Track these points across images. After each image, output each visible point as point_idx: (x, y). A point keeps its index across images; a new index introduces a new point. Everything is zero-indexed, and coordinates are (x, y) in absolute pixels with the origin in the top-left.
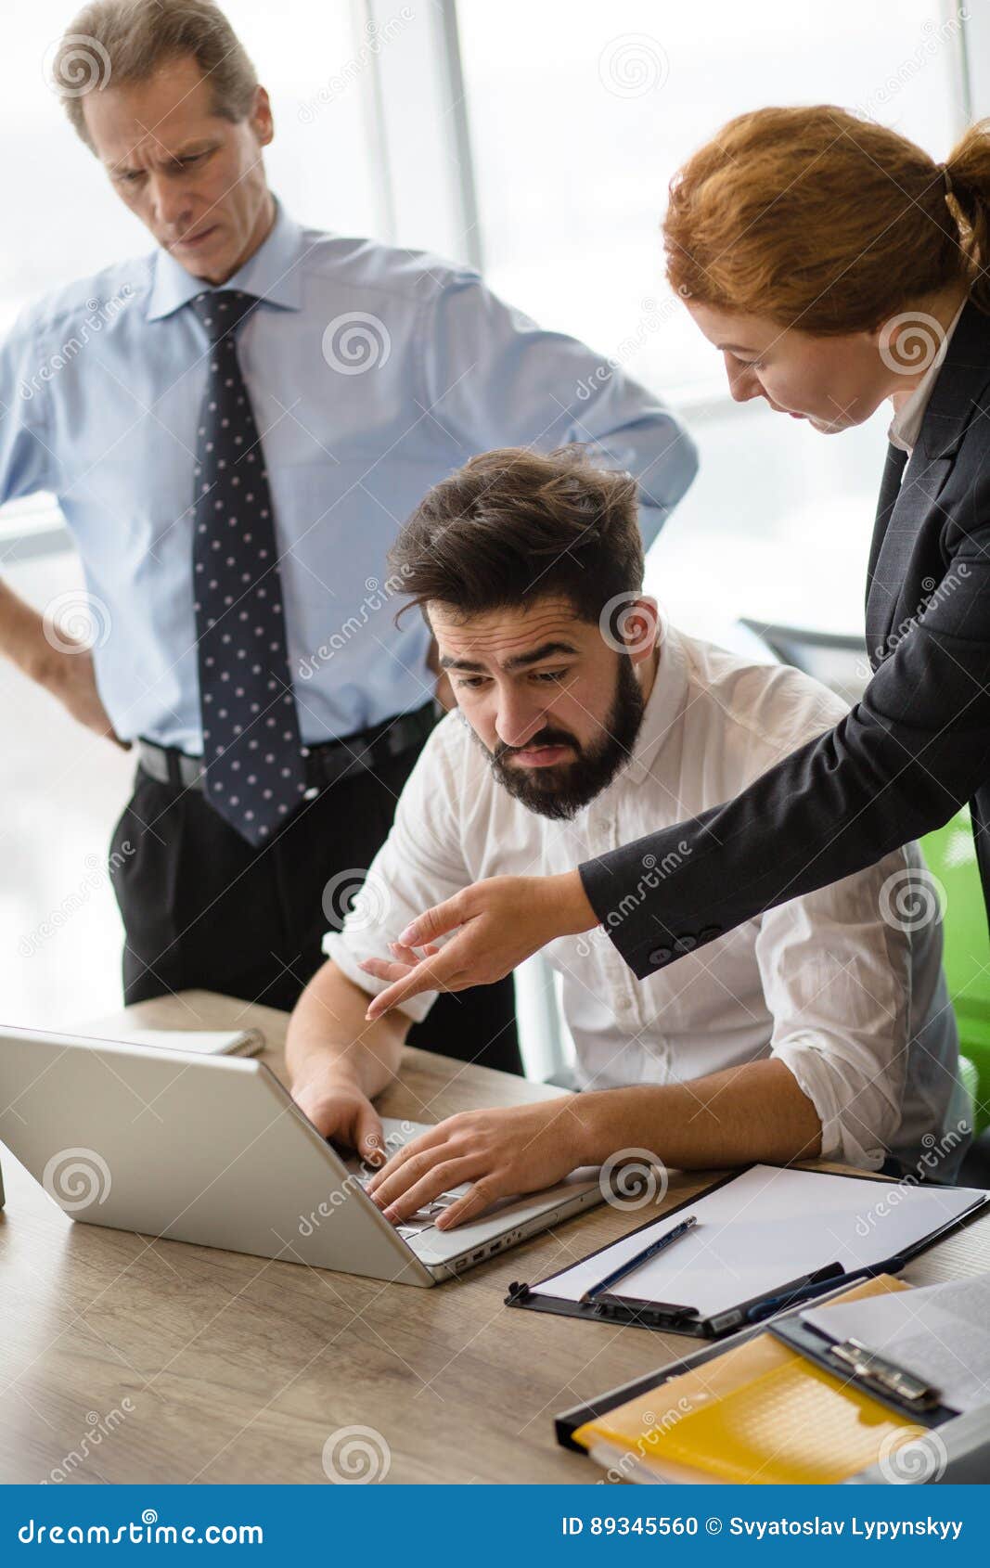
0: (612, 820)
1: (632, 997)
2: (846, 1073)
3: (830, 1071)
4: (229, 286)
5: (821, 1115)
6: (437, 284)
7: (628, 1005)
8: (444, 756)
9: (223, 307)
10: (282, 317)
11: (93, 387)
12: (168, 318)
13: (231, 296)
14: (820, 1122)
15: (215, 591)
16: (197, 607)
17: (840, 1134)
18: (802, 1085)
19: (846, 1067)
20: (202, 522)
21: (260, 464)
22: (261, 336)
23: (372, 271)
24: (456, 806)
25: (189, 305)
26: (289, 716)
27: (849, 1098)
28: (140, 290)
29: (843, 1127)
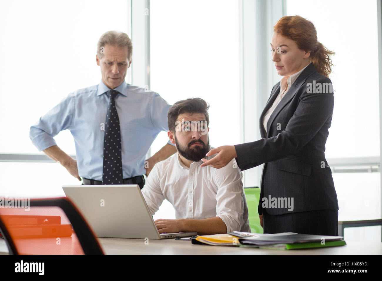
0: (193, 173)
1: (192, 209)
2: (230, 218)
3: (227, 218)
4: (115, 90)
5: (227, 225)
6: (153, 95)
7: (191, 211)
8: (158, 168)
9: (114, 93)
10: (125, 97)
11: (85, 108)
12: (101, 95)
13: (115, 91)
14: (226, 227)
15: (108, 146)
16: (104, 149)
17: (230, 228)
18: (223, 220)
19: (230, 217)
20: (107, 132)
21: (119, 123)
22: (119, 101)
23: (140, 91)
24: (160, 176)
25: (106, 93)
26: (121, 171)
27: (231, 222)
28: (95, 91)
29: (230, 227)
